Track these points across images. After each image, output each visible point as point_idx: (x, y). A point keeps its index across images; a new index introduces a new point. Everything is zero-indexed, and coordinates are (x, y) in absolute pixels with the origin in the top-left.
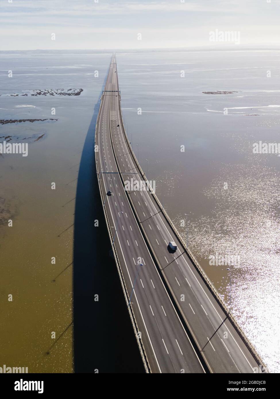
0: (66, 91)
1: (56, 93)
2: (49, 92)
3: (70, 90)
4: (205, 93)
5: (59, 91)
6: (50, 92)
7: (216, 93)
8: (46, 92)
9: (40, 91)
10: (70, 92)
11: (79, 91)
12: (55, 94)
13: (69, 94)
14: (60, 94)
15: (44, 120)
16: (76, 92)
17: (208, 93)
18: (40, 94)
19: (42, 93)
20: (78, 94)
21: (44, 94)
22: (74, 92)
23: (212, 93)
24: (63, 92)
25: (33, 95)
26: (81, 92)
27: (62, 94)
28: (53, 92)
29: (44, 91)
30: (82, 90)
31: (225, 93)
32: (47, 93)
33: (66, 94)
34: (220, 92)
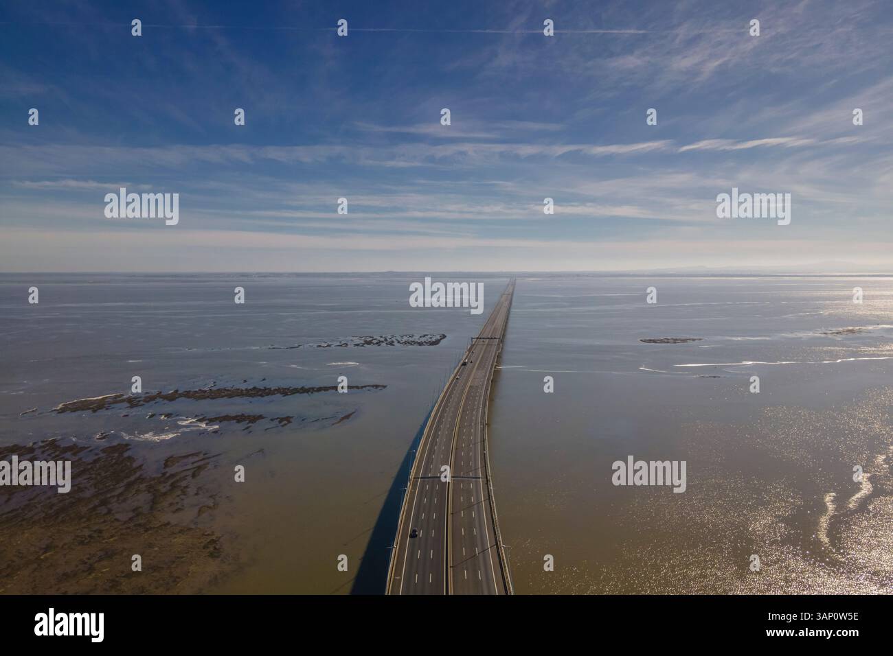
0: (416, 338)
1: (399, 342)
2: (386, 340)
3: (424, 336)
4: (645, 341)
5: (405, 339)
6: (389, 340)
7: (662, 341)
8: (382, 339)
9: (371, 339)
10: (423, 340)
11: (439, 338)
12: (396, 343)
13: (420, 344)
14: (405, 343)
15: (362, 387)
16: (433, 339)
17: (650, 341)
18: (369, 343)
19: (375, 341)
20: (436, 342)
21: (377, 343)
22: (429, 340)
23: (654, 341)
24: (411, 339)
25: (358, 345)
26: (441, 339)
27: (408, 342)
28: (394, 339)
29: (379, 338)
30: (444, 337)
31: (675, 341)
32: (383, 342)
33: (415, 343)
34: (668, 339)
